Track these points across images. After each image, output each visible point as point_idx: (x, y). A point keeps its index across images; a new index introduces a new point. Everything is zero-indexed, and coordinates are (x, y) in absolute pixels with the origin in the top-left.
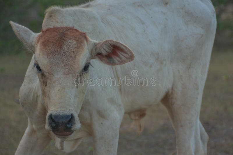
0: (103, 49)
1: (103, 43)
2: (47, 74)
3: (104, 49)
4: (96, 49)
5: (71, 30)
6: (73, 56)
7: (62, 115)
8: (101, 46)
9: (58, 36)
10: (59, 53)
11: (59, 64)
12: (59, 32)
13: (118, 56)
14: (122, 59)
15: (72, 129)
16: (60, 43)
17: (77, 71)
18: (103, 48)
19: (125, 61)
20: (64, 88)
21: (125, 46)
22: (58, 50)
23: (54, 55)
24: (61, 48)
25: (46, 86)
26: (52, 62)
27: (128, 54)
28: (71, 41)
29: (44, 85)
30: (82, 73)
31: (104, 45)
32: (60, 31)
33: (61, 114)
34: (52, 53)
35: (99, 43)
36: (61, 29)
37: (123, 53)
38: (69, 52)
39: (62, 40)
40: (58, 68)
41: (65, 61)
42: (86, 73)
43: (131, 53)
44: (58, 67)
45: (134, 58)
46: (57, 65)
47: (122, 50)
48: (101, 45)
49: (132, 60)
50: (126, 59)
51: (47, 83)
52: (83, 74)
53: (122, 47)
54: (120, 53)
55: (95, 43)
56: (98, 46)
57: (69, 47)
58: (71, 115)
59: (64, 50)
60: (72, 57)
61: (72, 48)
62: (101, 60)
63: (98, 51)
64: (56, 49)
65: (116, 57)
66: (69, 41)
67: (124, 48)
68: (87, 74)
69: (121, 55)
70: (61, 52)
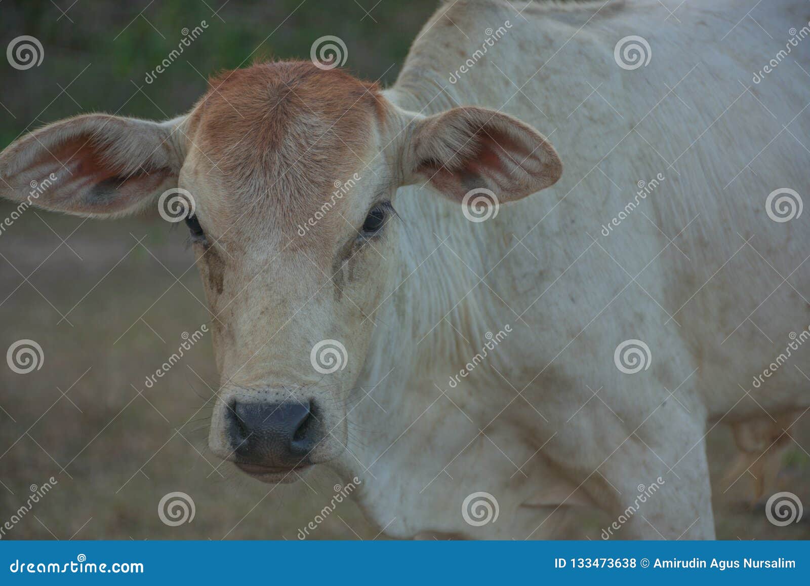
0: (442, 144)
1: (439, 122)
2: (223, 248)
3: (448, 145)
4: (416, 146)
5: (318, 77)
6: (321, 179)
7: (274, 401)
8: (435, 133)
9: (265, 100)
10: (267, 167)
11: (265, 209)
12: (269, 85)
13: (501, 168)
14: (516, 179)
15: (314, 458)
16: (270, 126)
17: (338, 238)
18: (445, 141)
19: (527, 187)
20: (283, 301)
21: (525, 129)
22: (261, 157)
23: (248, 173)
24: (274, 146)
25: (220, 291)
26: (238, 200)
27: (539, 160)
28: (314, 120)
29: (215, 289)
30: (357, 242)
31: (447, 130)
32: (276, 80)
33: (271, 398)
34: (240, 168)
35: (426, 123)
36: (280, 73)
37: (517, 157)
38: (305, 166)
39: (279, 117)
40: (261, 226)
41: (287, 198)
42: (376, 239)
43: (550, 153)
44: (260, 220)
45: (561, 173)
46: (256, 215)
47: (515, 145)
48: (436, 129)
49: (554, 180)
50: (529, 177)
51: (225, 282)
52: (360, 245)
53: (513, 131)
54: (506, 157)
55: (411, 124)
56: (425, 133)
57: (304, 143)
58: (307, 402)
59: (284, 157)
60: (318, 185)
61: (317, 148)
62: (439, 185)
63: (423, 152)
64: (255, 152)
65: (492, 172)
66: (303, 117)
67: (521, 135)
68: (379, 243)
69: (511, 165)
70: (274, 163)
